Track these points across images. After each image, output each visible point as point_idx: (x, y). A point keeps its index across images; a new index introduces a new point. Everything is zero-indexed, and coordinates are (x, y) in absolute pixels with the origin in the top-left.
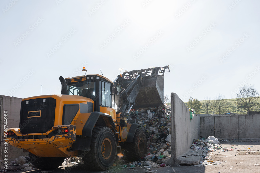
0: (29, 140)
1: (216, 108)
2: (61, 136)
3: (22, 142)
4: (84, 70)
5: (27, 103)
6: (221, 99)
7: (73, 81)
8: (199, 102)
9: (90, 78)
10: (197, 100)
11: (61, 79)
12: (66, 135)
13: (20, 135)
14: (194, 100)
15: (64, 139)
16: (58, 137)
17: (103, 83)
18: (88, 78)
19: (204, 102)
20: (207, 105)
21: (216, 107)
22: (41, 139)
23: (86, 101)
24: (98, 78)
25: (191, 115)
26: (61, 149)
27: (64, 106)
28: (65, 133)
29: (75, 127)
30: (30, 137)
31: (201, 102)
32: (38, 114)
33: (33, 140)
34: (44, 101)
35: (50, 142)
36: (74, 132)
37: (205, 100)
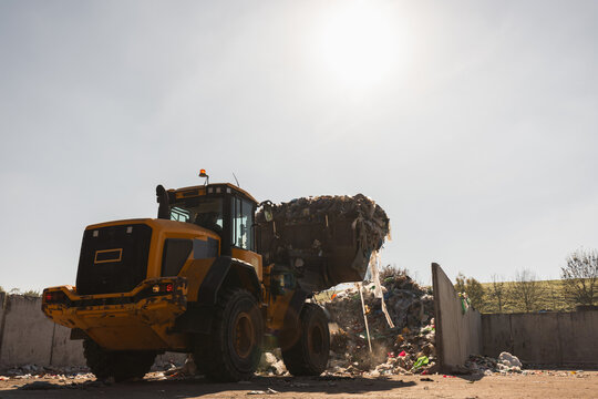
0: (95, 308)
1: (518, 301)
2: (159, 298)
3: (80, 313)
4: (202, 175)
5: (96, 234)
6: (528, 279)
7: (180, 196)
8: (479, 285)
9: (214, 190)
10: (474, 282)
11: (160, 189)
12: (169, 297)
13: (78, 298)
14: (468, 281)
15: (165, 305)
16: (152, 301)
17: (238, 201)
18: (211, 190)
19: (491, 286)
20: (499, 293)
21: (518, 298)
22: (119, 306)
23: (205, 235)
24: (229, 191)
25: (462, 305)
26: (155, 328)
27: (166, 242)
28: (167, 293)
29: (186, 282)
30: (98, 302)
31: (485, 287)
32: (116, 255)
33: (102, 307)
34: (130, 230)
35: (137, 310)
36: (185, 292)
37: (492, 281)
